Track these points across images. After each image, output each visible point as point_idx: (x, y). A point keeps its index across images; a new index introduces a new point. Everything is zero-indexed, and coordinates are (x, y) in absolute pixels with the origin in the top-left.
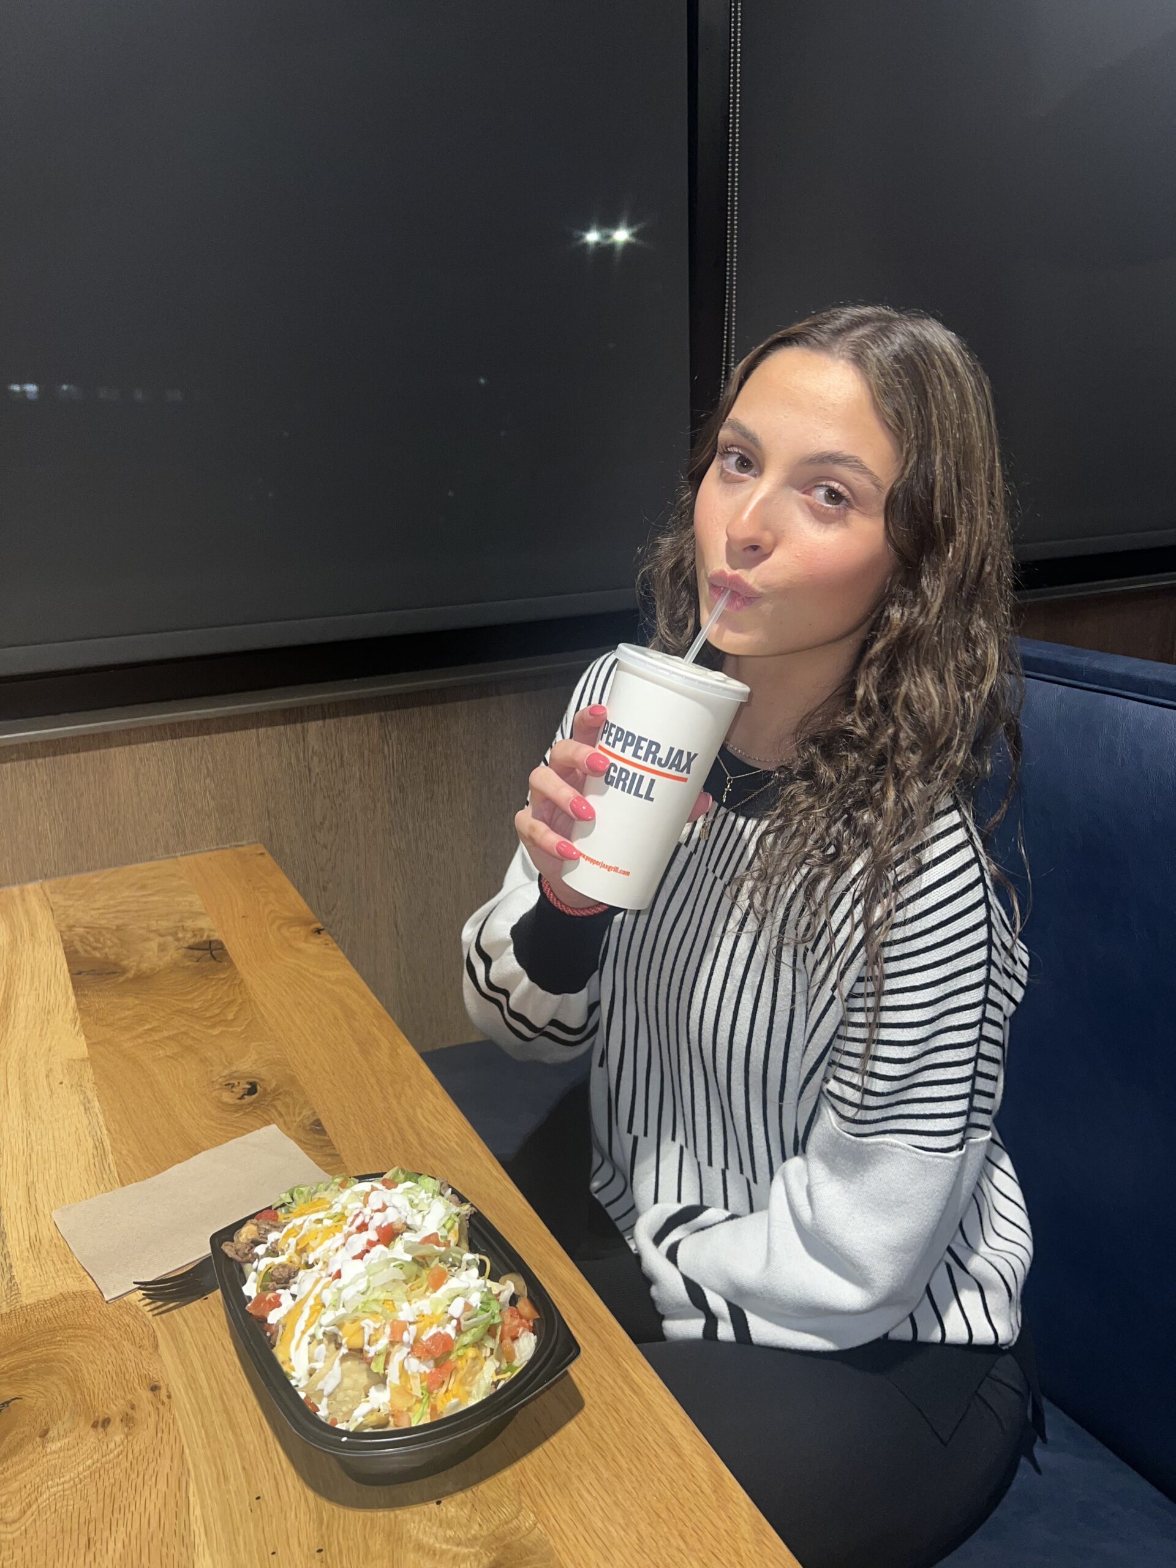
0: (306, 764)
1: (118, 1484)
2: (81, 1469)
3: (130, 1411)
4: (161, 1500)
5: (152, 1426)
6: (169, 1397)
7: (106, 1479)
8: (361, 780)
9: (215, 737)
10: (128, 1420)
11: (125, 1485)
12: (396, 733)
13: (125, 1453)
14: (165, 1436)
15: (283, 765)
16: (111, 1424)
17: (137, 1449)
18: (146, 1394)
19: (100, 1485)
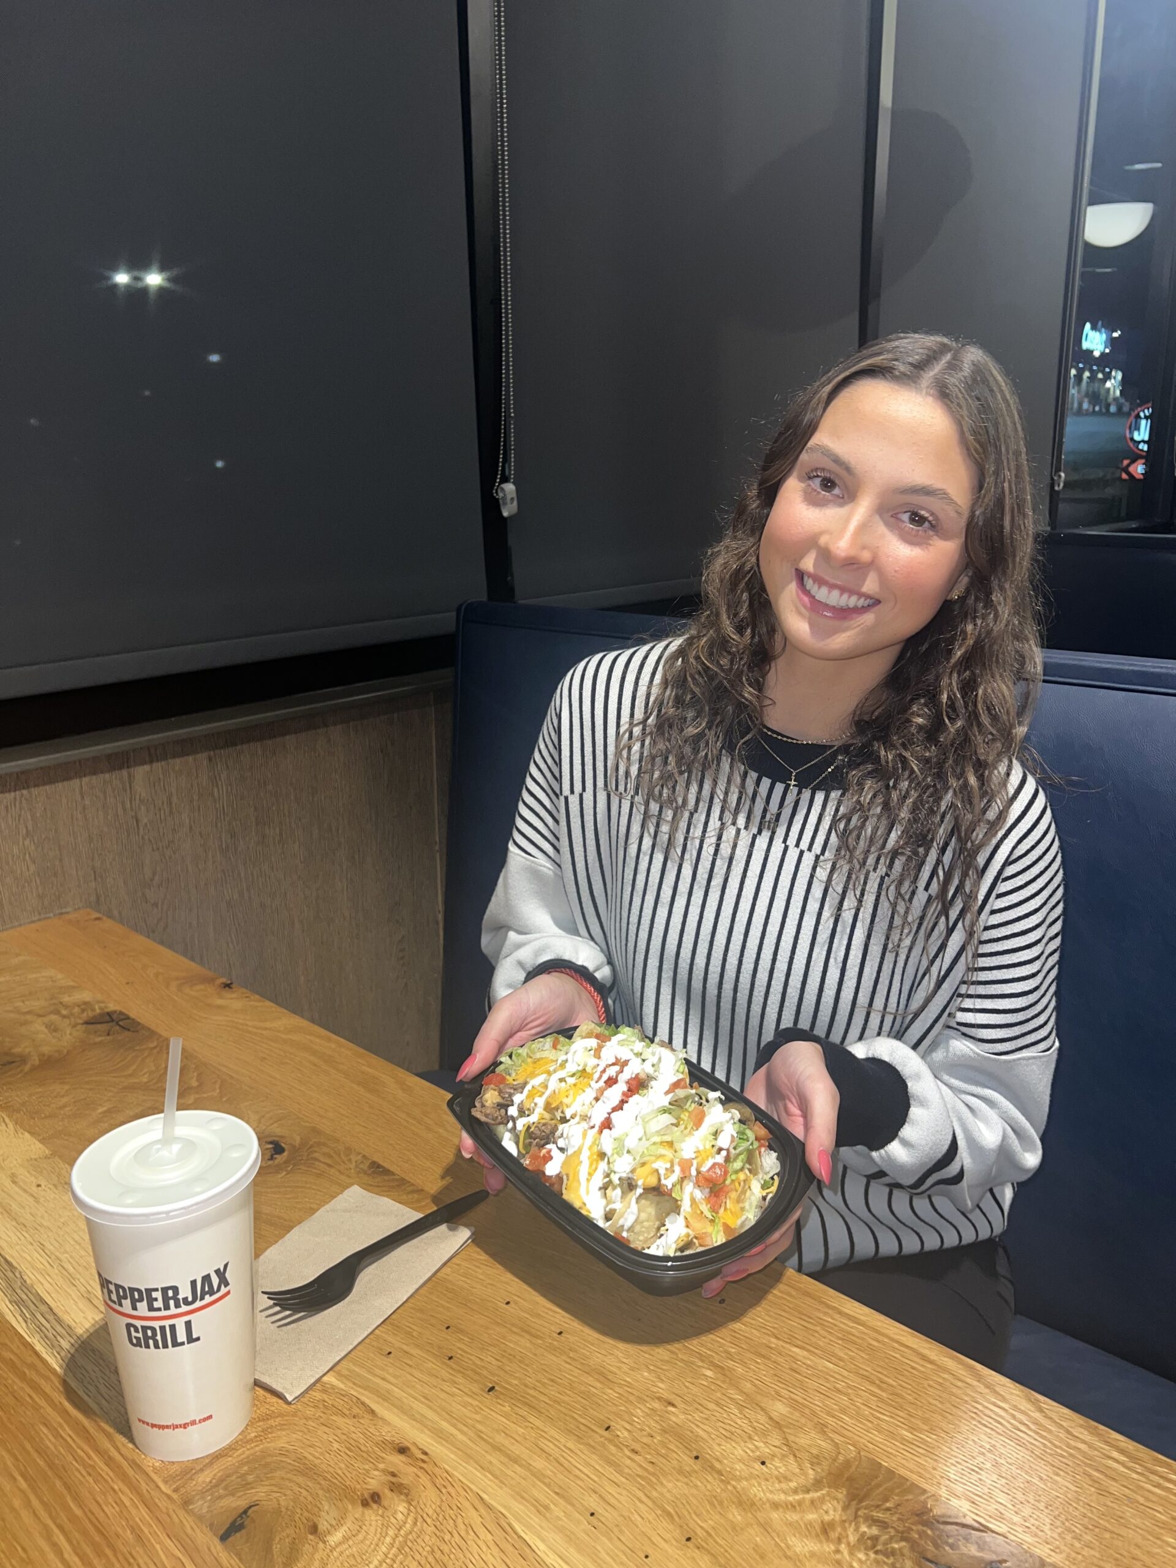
0: (133, 814)
1: (436, 1549)
2: (384, 1549)
3: (393, 1480)
4: (495, 1550)
5: (429, 1485)
6: (425, 1453)
7: (421, 1550)
8: (191, 828)
10: (398, 1488)
11: (446, 1549)
12: (225, 773)
13: (420, 1520)
14: (450, 1489)
15: (109, 817)
16: (381, 1495)
17: (430, 1512)
18: (397, 1460)
19: (418, 1557)
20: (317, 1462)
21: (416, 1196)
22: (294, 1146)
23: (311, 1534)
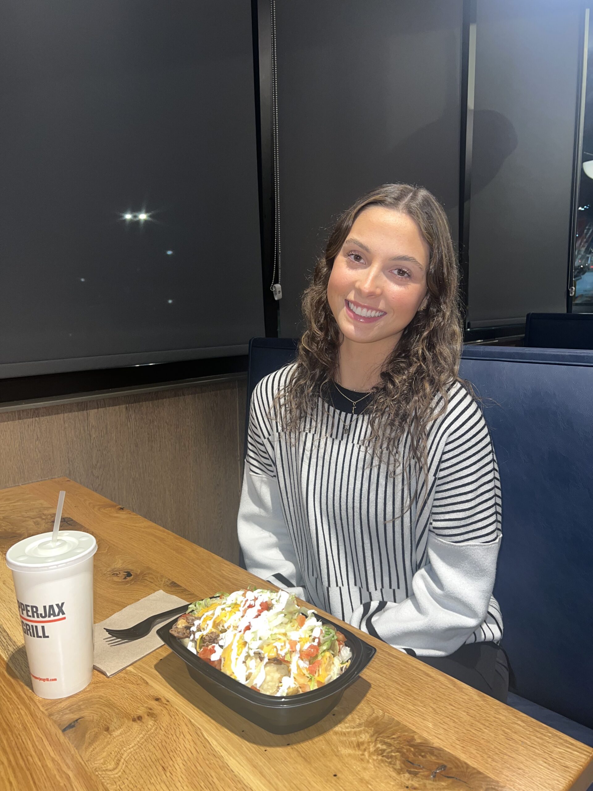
0: (88, 432)
1: (163, 741)
2: (138, 739)
3: (150, 711)
4: (192, 743)
5: (167, 715)
6: (168, 701)
7: (156, 741)
8: (116, 441)
9: (42, 419)
10: (151, 714)
11: (168, 741)
12: (134, 415)
13: (159, 728)
14: (177, 717)
15: (77, 433)
16: (143, 718)
17: (164, 725)
18: (154, 703)
19: (154, 744)
20: (115, 702)
21: (190, 596)
22: (136, 574)
23: (105, 731)
